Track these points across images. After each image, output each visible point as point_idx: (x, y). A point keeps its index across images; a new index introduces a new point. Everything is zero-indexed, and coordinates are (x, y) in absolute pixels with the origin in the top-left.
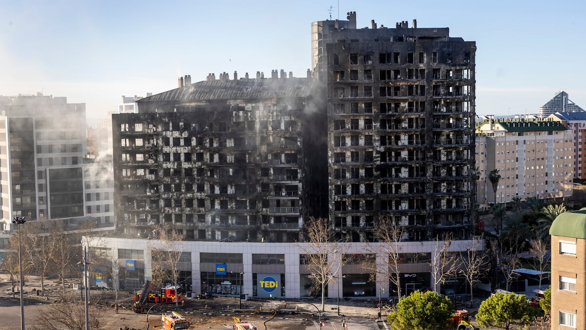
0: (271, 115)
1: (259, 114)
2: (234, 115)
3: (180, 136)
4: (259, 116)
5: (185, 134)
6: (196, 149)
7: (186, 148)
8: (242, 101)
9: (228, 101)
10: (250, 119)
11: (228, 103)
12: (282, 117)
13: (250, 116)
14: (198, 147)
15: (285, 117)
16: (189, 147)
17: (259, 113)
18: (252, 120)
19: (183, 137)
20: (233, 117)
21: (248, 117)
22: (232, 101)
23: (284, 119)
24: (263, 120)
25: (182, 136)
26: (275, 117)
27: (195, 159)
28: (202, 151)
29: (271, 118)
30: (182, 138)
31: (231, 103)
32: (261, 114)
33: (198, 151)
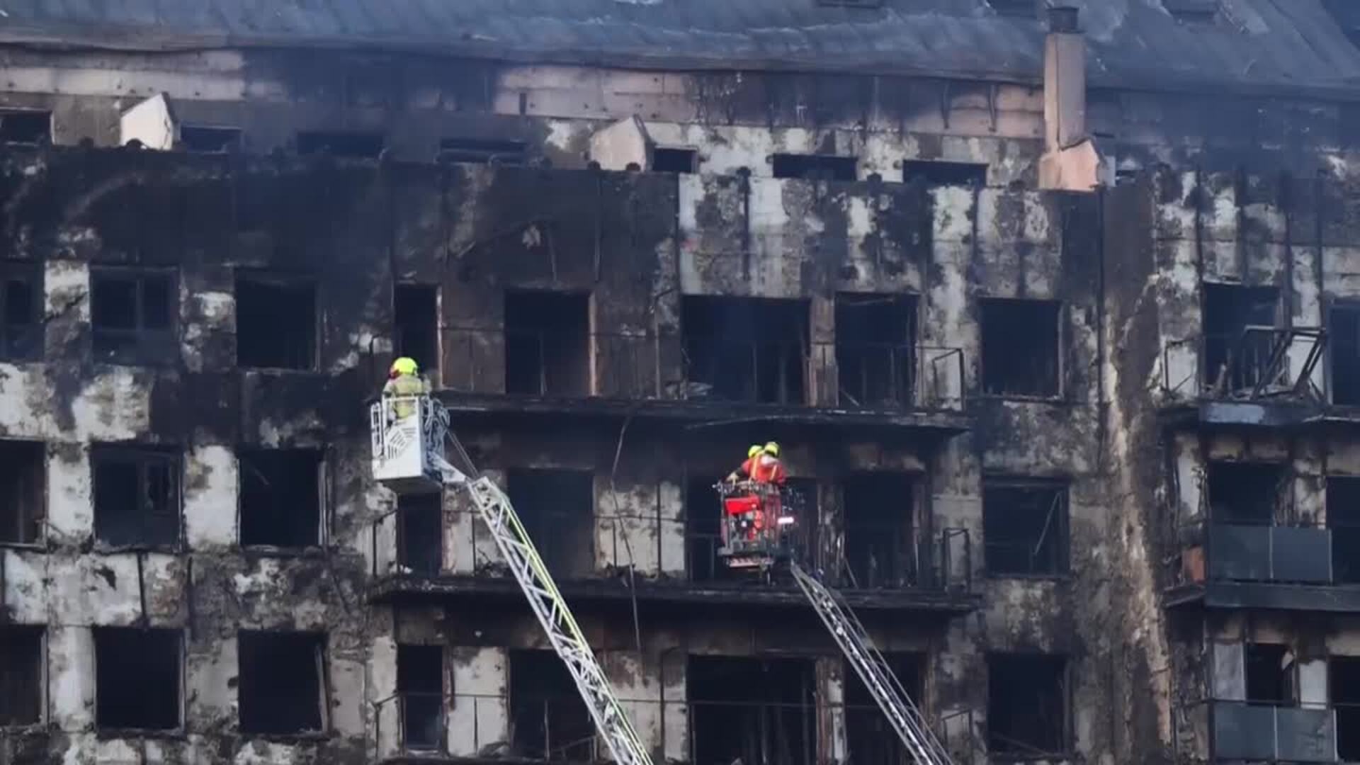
0: (1187, 219)
1: (961, 226)
2: (687, 217)
3: (47, 427)
4: (971, 240)
5: (107, 398)
6: (242, 583)
7: (124, 566)
8: (673, 84)
9: (512, 80)
10: (863, 271)
11: (507, 105)
12: (1304, 260)
13: (870, 242)
14: (267, 567)
15: (1331, 260)
16: (159, 565)
17: (972, 214)
18: (890, 285)
19: (82, 437)
20: (680, 237)
21: (844, 252)
22: (552, 78)
23: (1319, 276)
24: (1007, 290)
25: (67, 422)
26: (1226, 253)
27: (230, 700)
28: (307, 613)
29: (1184, 252)
30: (70, 454)
31: (543, 107)
32: (987, 226)
33: (264, 615)
